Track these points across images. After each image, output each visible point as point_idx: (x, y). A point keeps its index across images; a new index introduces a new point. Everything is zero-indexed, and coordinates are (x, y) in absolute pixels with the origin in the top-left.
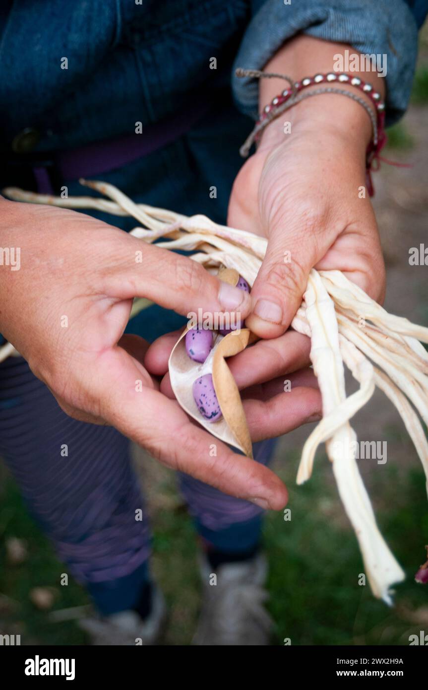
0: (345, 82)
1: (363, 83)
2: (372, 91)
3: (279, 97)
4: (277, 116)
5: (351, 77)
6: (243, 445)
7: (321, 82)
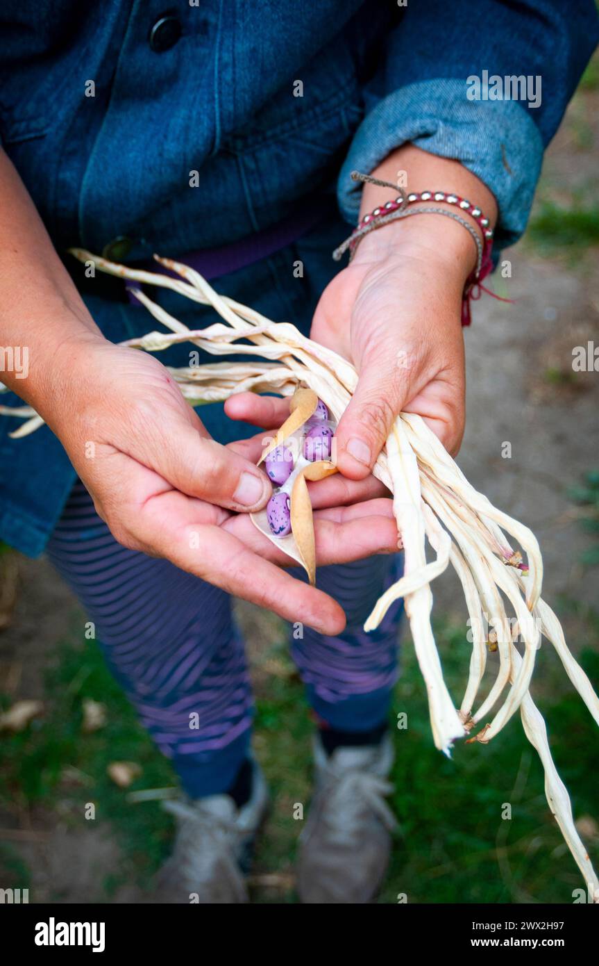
0: (453, 204)
1: (472, 207)
2: (481, 216)
3: (381, 209)
4: (379, 227)
5: (460, 200)
6: (306, 562)
7: (428, 200)
